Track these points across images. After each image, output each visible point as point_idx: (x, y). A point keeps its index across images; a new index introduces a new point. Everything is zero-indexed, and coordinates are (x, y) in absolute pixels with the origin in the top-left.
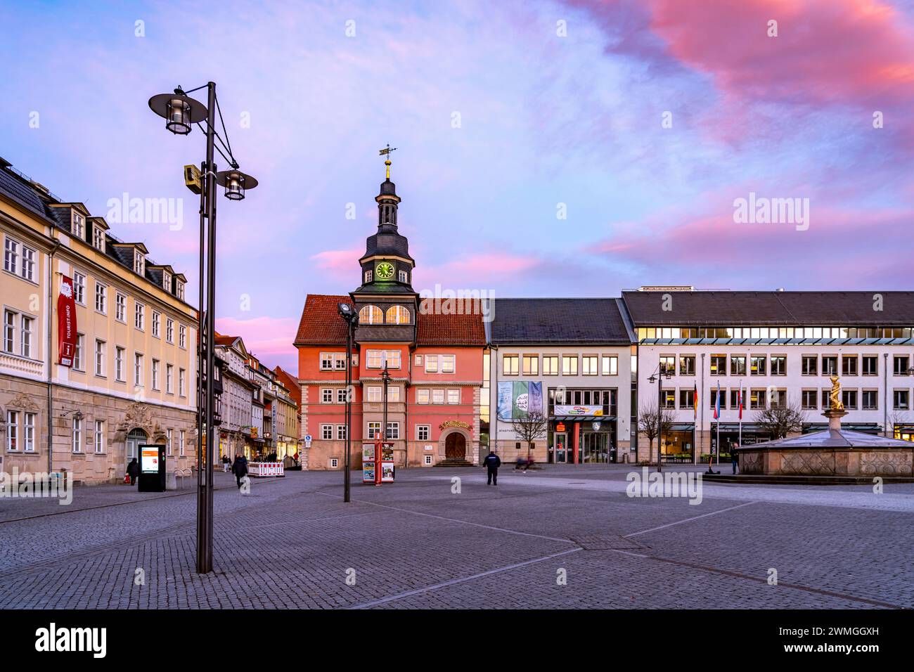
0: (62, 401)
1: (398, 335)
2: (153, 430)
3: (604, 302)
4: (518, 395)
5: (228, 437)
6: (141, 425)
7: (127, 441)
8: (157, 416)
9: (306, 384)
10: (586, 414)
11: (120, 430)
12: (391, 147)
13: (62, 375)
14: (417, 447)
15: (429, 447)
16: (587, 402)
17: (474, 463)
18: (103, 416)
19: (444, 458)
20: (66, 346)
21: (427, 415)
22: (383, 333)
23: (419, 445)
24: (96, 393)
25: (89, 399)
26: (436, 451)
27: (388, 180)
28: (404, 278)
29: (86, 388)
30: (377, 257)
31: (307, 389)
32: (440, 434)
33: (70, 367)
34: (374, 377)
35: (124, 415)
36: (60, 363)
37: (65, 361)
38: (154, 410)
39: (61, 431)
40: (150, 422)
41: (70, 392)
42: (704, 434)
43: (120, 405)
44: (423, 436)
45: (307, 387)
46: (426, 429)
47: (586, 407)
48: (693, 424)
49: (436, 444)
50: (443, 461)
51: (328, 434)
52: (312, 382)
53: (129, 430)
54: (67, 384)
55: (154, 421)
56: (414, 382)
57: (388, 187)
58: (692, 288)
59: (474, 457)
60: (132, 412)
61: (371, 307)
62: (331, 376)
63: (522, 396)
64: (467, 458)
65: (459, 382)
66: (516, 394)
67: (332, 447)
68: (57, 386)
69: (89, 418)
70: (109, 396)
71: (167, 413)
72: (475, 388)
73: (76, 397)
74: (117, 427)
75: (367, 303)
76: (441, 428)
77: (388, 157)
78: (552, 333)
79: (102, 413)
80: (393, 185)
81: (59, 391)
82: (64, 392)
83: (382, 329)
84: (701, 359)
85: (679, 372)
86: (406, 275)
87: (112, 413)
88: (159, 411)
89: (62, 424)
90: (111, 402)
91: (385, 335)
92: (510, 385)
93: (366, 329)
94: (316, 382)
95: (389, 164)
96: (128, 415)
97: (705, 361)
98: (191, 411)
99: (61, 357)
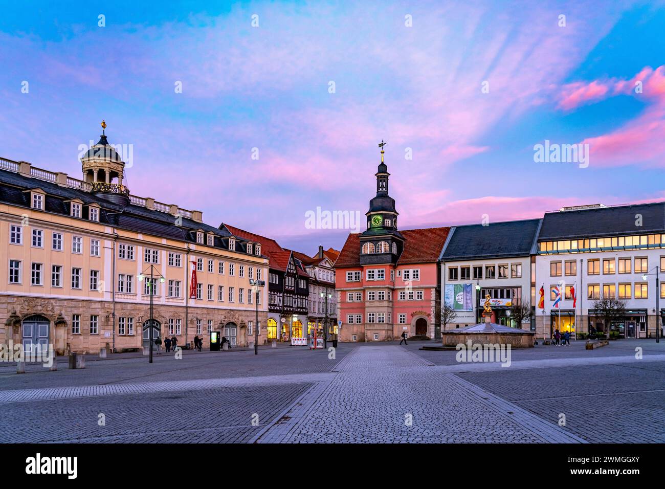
0: (192, 313)
1: (383, 260)
2: (240, 322)
3: (530, 222)
4: (457, 294)
5: (317, 321)
6: (232, 320)
7: (224, 328)
8: (242, 315)
9: (339, 291)
10: (500, 305)
11: (220, 324)
12: (384, 142)
13: (192, 303)
14: (399, 328)
15: (405, 328)
16: (502, 297)
17: (432, 338)
18: (211, 318)
19: (414, 335)
20: (193, 291)
21: (404, 308)
22: (375, 259)
23: (400, 326)
24: (208, 308)
25: (205, 311)
26: (409, 330)
27: (382, 162)
28: (389, 223)
29: (203, 306)
30: (372, 213)
31: (341, 294)
32: (412, 319)
33: (195, 299)
34: (370, 285)
35: (223, 317)
36: (191, 298)
37: (193, 297)
38: (240, 313)
39: (191, 326)
40: (238, 319)
41: (195, 309)
42: (584, 318)
43: (220, 312)
44: (402, 321)
45: (340, 292)
46: (404, 316)
47: (501, 300)
48: (573, 311)
49: (409, 326)
50: (414, 337)
51: (351, 320)
52: (342, 289)
53: (225, 323)
54: (194, 306)
55: (240, 318)
56: (396, 287)
57: (383, 168)
58: (601, 205)
59: (432, 334)
60: (227, 315)
61: (368, 243)
62: (352, 285)
63: (460, 294)
64: (428, 335)
65: (422, 286)
66: (456, 293)
67: (353, 328)
68: (190, 307)
69: (205, 319)
70: (215, 309)
71: (248, 314)
72: (432, 289)
73: (199, 311)
74: (219, 322)
75: (366, 242)
76: (413, 315)
77: (383, 148)
78: (482, 250)
79: (211, 317)
80: (385, 166)
81: (191, 309)
82: (193, 309)
83: (375, 257)
84: (580, 263)
85: (564, 275)
86: (390, 221)
87: (216, 316)
88: (244, 313)
89: (192, 322)
90: (216, 311)
91: (376, 259)
92: (451, 287)
93: (366, 257)
94: (344, 289)
95: (383, 153)
96: (225, 317)
97: (583, 264)
98: (264, 312)
99: (191, 295)
